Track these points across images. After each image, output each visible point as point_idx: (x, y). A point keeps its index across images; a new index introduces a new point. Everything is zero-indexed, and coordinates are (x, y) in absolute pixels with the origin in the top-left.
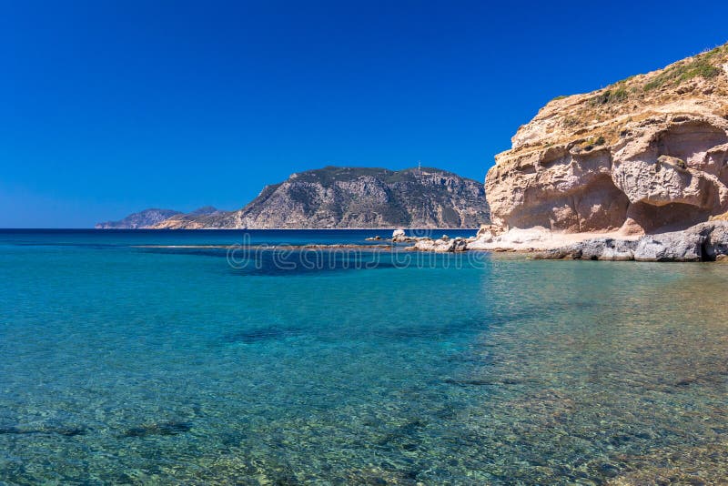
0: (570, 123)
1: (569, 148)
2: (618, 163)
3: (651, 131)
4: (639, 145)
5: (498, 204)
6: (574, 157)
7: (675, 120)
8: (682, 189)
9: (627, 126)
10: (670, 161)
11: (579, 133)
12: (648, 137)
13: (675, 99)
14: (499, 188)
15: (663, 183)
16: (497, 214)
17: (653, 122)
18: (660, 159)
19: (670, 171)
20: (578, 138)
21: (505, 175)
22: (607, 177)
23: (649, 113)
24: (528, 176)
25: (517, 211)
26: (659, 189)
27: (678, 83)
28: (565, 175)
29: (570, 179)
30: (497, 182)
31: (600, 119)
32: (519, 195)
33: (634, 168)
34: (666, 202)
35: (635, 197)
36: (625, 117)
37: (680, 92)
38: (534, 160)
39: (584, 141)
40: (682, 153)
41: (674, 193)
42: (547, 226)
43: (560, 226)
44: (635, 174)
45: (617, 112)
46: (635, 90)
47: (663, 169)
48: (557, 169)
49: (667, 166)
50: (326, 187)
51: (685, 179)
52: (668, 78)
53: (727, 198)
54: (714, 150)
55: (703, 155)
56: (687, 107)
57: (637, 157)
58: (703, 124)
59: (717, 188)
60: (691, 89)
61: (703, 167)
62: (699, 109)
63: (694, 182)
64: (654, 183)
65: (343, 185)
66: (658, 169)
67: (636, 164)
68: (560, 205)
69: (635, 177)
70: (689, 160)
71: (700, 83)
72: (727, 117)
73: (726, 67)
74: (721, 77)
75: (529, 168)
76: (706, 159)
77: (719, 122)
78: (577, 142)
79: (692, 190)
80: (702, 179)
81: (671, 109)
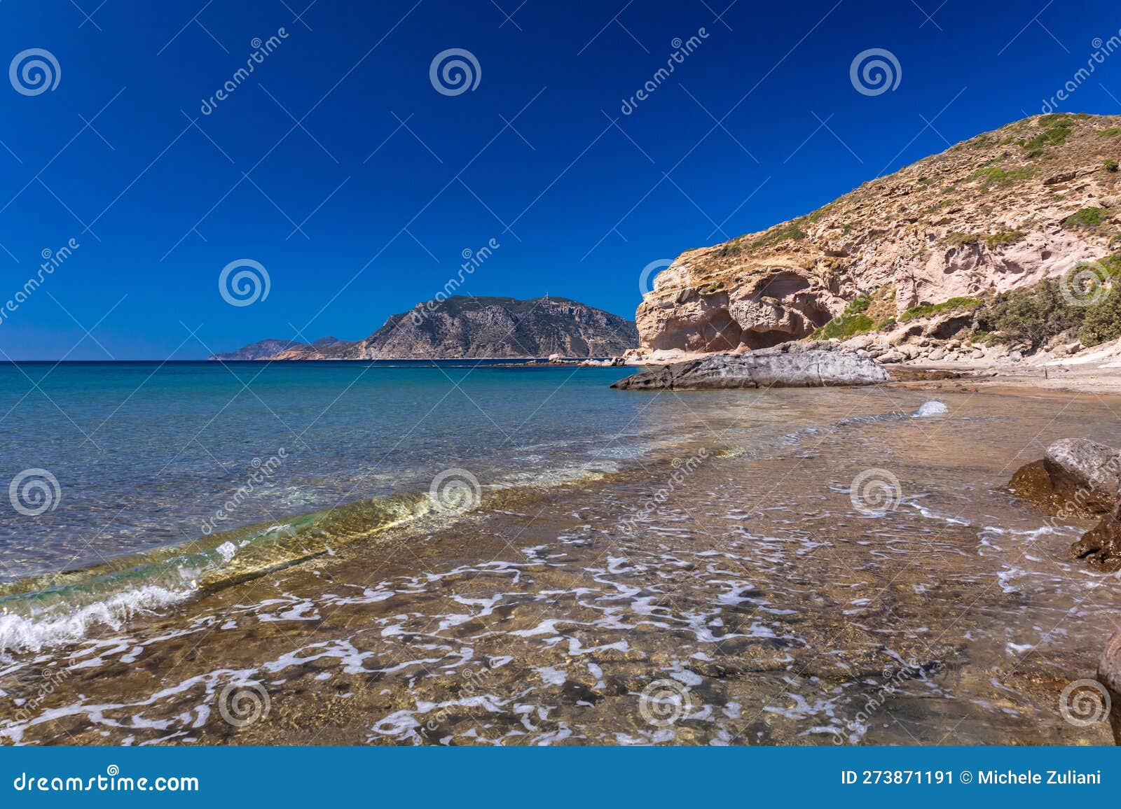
0: (699, 271)
1: (699, 290)
2: (733, 302)
3: (756, 279)
4: (748, 289)
5: (646, 331)
6: (703, 297)
7: (773, 271)
8: (778, 321)
9: (739, 275)
10: (769, 300)
11: (705, 279)
12: (754, 283)
13: (774, 255)
14: (647, 319)
15: (765, 316)
16: (645, 339)
17: (758, 272)
18: (763, 299)
19: (770, 307)
20: (705, 282)
21: (651, 310)
22: (726, 312)
23: (755, 265)
24: (668, 311)
25: (660, 336)
26: (762, 320)
27: (776, 243)
28: (695, 310)
29: (699, 312)
30: (645, 315)
31: (721, 269)
32: (662, 325)
33: (745, 305)
34: (766, 330)
35: (745, 326)
36: (738, 267)
37: (777, 250)
38: (673, 299)
39: (709, 285)
40: (778, 294)
41: (772, 323)
42: (684, 349)
43: (692, 348)
44: (745, 309)
45: (732, 263)
46: (746, 247)
47: (765, 306)
48: (690, 306)
49: (768, 304)
50: (453, 316)
51: (780, 313)
52: (769, 239)
53: (809, 326)
54: (800, 292)
55: (793, 296)
56: (782, 261)
57: (746, 297)
58: (792, 275)
59: (802, 320)
60: (785, 248)
61: (792, 305)
62: (790, 263)
63: (786, 315)
64: (758, 316)
65: (470, 315)
66: (761, 306)
67: (746, 302)
68: (693, 334)
69: (745, 312)
70: (783, 300)
71: (791, 243)
72: (809, 269)
73: (810, 232)
74: (805, 240)
75: (671, 306)
76: (795, 298)
77: (803, 272)
78: (704, 286)
79: (784, 320)
80: (791, 313)
81: (771, 262)
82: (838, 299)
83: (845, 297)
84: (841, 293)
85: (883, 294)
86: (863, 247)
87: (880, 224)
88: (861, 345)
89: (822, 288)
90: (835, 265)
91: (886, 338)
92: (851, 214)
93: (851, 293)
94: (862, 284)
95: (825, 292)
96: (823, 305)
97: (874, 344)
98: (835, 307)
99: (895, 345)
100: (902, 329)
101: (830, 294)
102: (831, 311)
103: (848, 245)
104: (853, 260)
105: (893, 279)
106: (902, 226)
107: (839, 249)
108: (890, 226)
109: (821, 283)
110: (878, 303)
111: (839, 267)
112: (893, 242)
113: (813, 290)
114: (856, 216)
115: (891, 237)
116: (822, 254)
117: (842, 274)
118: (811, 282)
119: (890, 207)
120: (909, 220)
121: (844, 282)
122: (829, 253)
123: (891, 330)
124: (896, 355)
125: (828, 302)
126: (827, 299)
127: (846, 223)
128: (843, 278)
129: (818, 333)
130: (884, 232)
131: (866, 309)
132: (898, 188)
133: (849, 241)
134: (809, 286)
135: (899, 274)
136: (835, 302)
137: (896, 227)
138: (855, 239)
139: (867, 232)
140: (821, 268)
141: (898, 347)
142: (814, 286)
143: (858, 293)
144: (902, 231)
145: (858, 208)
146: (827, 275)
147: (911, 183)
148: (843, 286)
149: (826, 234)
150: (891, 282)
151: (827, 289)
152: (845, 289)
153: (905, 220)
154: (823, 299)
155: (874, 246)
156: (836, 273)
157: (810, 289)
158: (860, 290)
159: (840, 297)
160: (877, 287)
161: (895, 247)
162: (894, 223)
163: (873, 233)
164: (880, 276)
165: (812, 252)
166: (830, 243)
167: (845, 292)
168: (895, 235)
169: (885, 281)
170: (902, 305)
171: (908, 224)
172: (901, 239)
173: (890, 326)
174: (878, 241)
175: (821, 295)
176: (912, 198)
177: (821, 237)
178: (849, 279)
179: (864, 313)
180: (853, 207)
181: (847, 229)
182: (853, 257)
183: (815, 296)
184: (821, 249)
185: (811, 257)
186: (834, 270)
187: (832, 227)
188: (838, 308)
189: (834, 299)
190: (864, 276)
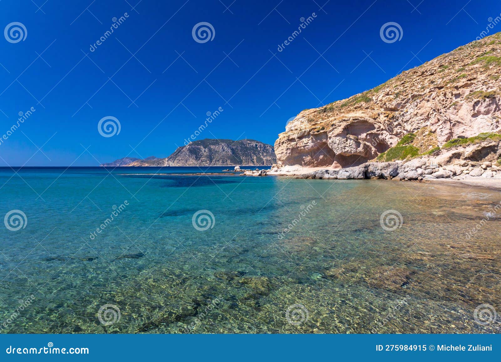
0: (310, 121)
1: (310, 131)
2: (330, 138)
3: (344, 124)
4: (339, 130)
5: (280, 155)
6: (312, 135)
7: (353, 120)
8: (357, 149)
9: (334, 122)
10: (352, 137)
11: (314, 125)
12: (342, 127)
13: (353, 111)
14: (280, 148)
15: (349, 146)
16: (279, 160)
17: (344, 120)
18: (348, 136)
19: (352, 141)
20: (313, 127)
21: (283, 143)
22: (325, 143)
23: (343, 117)
24: (293, 143)
25: (288, 158)
26: (347, 149)
27: (355, 104)
28: (308, 143)
29: (310, 144)
30: (280, 146)
31: (323, 119)
32: (289, 151)
33: (337, 140)
34: (350, 154)
35: (337, 152)
36: (333, 118)
37: (356, 108)
38: (295, 136)
39: (316, 128)
40: (356, 134)
41: (353, 150)
42: (301, 164)
43: (307, 164)
44: (337, 142)
45: (329, 116)
46: (337, 107)
47: (349, 140)
48: (305, 140)
49: (351, 139)
50: (205, 148)
51: (358, 144)
53: (375, 153)
54: (369, 132)
55: (365, 134)
56: (359, 114)
57: (338, 135)
58: (365, 122)
59: (371, 148)
60: (360, 107)
61: (365, 140)
62: (363, 115)
63: (362, 146)
64: (346, 146)
65: (212, 147)
66: (347, 140)
67: (338, 138)
68: (306, 156)
69: (338, 144)
70: (359, 137)
71: (364, 104)
72: (375, 119)
73: (374, 98)
74: (372, 102)
75: (293, 140)
76: (367, 136)
77: (371, 121)
78: (313, 129)
79: (361, 149)
80: (365, 144)
82: (393, 136)
83: (397, 135)
84: (394, 132)
85: (423, 132)
86: (408, 105)
87: (418, 91)
89: (382, 130)
90: (391, 116)
91: (435, 160)
92: (399, 87)
93: (401, 132)
94: (408, 127)
95: (384, 132)
96: (384, 140)
98: (391, 141)
99: (443, 165)
100: (446, 154)
101: (387, 133)
102: (389, 143)
103: (398, 104)
104: (402, 113)
105: (428, 123)
106: (433, 91)
107: (393, 107)
108: (425, 92)
109: (382, 127)
110: (419, 138)
111: (393, 117)
112: (428, 101)
113: (377, 131)
114: (402, 88)
115: (427, 98)
116: (382, 110)
117: (395, 121)
118: (376, 126)
119: (423, 82)
120: (437, 88)
121: (396, 126)
122: (387, 109)
123: (438, 154)
124: (445, 172)
125: (387, 138)
126: (386, 136)
127: (396, 92)
128: (395, 123)
129: (381, 156)
130: (421, 95)
131: (412, 142)
132: (426, 71)
133: (399, 102)
134: (374, 128)
135: (433, 120)
136: (391, 138)
137: (429, 92)
138: (403, 100)
139: (410, 96)
140: (382, 118)
141: (445, 167)
142: (378, 128)
143: (405, 132)
144: (434, 94)
145: (403, 83)
146: (386, 122)
147: (434, 68)
148: (395, 128)
149: (384, 98)
150: (427, 126)
151: (386, 130)
152: (397, 130)
153: (435, 88)
154: (384, 136)
155: (416, 104)
156: (391, 121)
157: (375, 130)
158: (407, 130)
160: (418, 128)
161: (429, 104)
162: (428, 90)
163: (414, 97)
164: (420, 122)
165: (376, 109)
166: (387, 103)
167: (397, 132)
168: (429, 97)
169: (424, 124)
170: (441, 139)
171: (437, 90)
172: (434, 99)
173: (437, 152)
174: (418, 101)
175: (382, 134)
176: (436, 76)
177: (381, 101)
178: (399, 124)
179: (411, 144)
180: (399, 83)
181: (397, 95)
182: (401, 111)
183: (379, 134)
184: (381, 107)
185: (376, 112)
186: (390, 119)
187: (388, 94)
188: (393, 142)
189: (390, 136)
190: (409, 122)
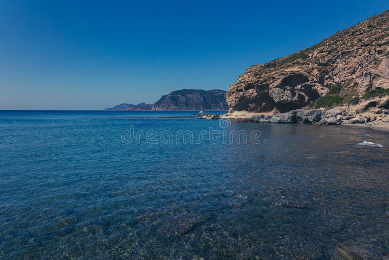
0: (256, 75)
1: (255, 83)
2: (271, 89)
3: (282, 77)
4: (278, 82)
5: (231, 103)
6: (257, 86)
7: (291, 74)
8: (293, 98)
9: (274, 76)
10: (288, 88)
11: (258, 78)
12: (281, 79)
13: (292, 66)
14: (231, 97)
15: (286, 95)
16: (230, 106)
17: (283, 74)
18: (285, 87)
19: (289, 91)
20: (258, 80)
21: (233, 93)
22: (267, 94)
23: (282, 71)
24: (241, 93)
25: (237, 105)
26: (284, 98)
27: (293, 61)
28: (253, 92)
29: (255, 94)
30: (230, 95)
31: (266, 73)
32: (237, 100)
33: (276, 90)
34: (287, 102)
35: (276, 100)
36: (275, 72)
37: (294, 64)
38: (243, 88)
39: (259, 81)
40: (293, 85)
41: (290, 99)
42: (247, 110)
43: (251, 110)
44: (277, 92)
45: (272, 70)
46: (278, 63)
47: (286, 91)
48: (251, 91)
49: (288, 90)
50: (183, 96)
51: (294, 94)
52: (290, 59)
53: (308, 101)
54: (304, 84)
55: (300, 86)
56: (296, 69)
57: (277, 87)
58: (301, 75)
59: (305, 97)
60: (297, 63)
61: (300, 90)
62: (299, 69)
63: (297, 95)
64: (283, 96)
65: (189, 96)
66: (284, 91)
67: (277, 89)
68: (252, 103)
69: (277, 93)
70: (296, 88)
71: (301, 60)
72: (309, 73)
73: (310, 55)
74: (308, 59)
75: (241, 90)
76: (302, 87)
77: (306, 74)
78: (257, 81)
79: (296, 98)
80: (299, 94)
81: (289, 70)
82: (323, 87)
83: (327, 86)
84: (325, 84)
85: (349, 84)
86: (338, 61)
87: (347, 49)
88: (338, 112)
89: (315, 82)
90: (323, 70)
91: (353, 109)
92: (331, 45)
93: (331, 84)
94: (337, 80)
95: (317, 84)
96: (316, 90)
97: (347, 111)
98: (322, 91)
99: (360, 112)
100: (364, 103)
101: (320, 85)
102: (320, 93)
103: (330, 60)
104: (332, 68)
105: (354, 76)
106: (360, 48)
107: (325, 62)
108: (353, 49)
109: (315, 79)
110: (345, 89)
111: (325, 71)
112: (355, 57)
113: (311, 83)
114: (334, 46)
115: (354, 54)
116: (316, 65)
117: (326, 75)
118: (310, 79)
119: (353, 40)
120: (364, 45)
121: (327, 79)
122: (319, 64)
123: (357, 103)
124: (361, 118)
125: (318, 89)
126: (318, 87)
127: (328, 49)
128: (326, 76)
129: (313, 104)
130: (350, 52)
131: (339, 92)
132: (357, 31)
133: (330, 58)
134: (309, 81)
135: (358, 73)
136: (322, 89)
137: (357, 49)
138: (334, 57)
139: (340, 53)
140: (315, 72)
141: (361, 114)
142: (311, 81)
143: (334, 84)
144: (360, 51)
145: (335, 42)
146: (318, 75)
147: (364, 29)
148: (326, 81)
149: (318, 55)
150: (353, 78)
151: (318, 82)
152: (328, 82)
153: (362, 46)
154: (316, 87)
155: (344, 59)
156: (323, 74)
157: (309, 82)
158: (335, 82)
159: (325, 86)
160: (345, 81)
161: (356, 60)
162: (356, 48)
163: (343, 54)
164: (347, 75)
165: (311, 64)
166: (320, 60)
167: (327, 84)
168: (356, 53)
169: (350, 77)
170: (362, 90)
171: (363, 47)
172: (360, 55)
173: (356, 101)
174: (347, 57)
175: (315, 85)
176: (365, 35)
177: (315, 57)
178: (330, 77)
179: (338, 94)
180: (332, 42)
181: (329, 52)
182: (332, 66)
183: (312, 86)
184: (315, 63)
185: (310, 67)
186: (322, 73)
187: (322, 52)
188: (323, 91)
189: (321, 87)
190: (338, 75)
